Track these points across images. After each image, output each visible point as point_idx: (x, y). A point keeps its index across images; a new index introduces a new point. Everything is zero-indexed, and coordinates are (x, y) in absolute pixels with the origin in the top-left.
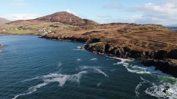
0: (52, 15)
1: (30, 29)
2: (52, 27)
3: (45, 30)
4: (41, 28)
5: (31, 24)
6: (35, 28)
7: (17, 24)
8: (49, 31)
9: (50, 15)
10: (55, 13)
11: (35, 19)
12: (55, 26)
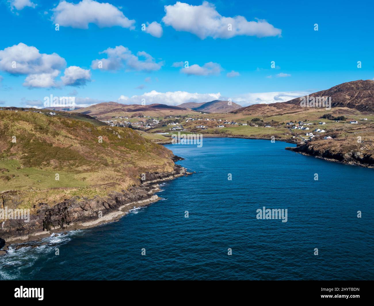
0: (331, 90)
1: (274, 124)
2: (327, 120)
3: (308, 129)
4: (299, 123)
5: (277, 112)
6: (285, 122)
7: (250, 112)
8: (319, 130)
9: (325, 91)
10: (338, 86)
11: (289, 102)
12: (336, 116)
